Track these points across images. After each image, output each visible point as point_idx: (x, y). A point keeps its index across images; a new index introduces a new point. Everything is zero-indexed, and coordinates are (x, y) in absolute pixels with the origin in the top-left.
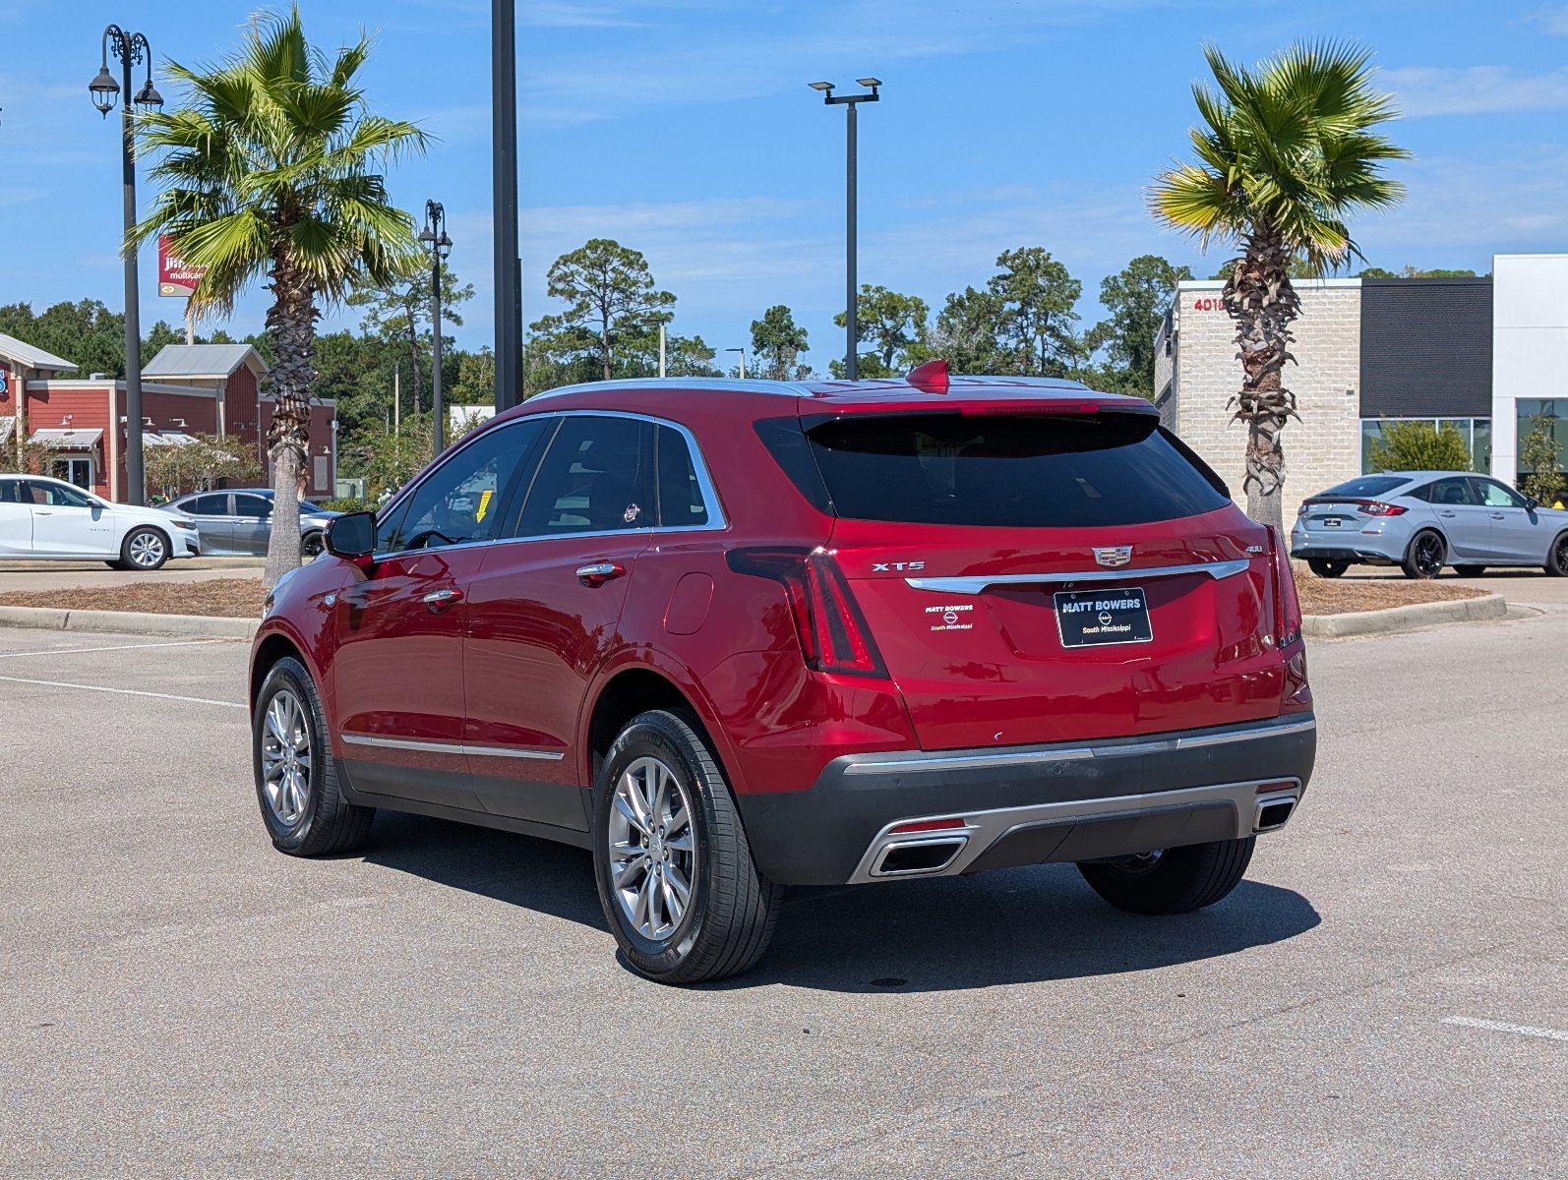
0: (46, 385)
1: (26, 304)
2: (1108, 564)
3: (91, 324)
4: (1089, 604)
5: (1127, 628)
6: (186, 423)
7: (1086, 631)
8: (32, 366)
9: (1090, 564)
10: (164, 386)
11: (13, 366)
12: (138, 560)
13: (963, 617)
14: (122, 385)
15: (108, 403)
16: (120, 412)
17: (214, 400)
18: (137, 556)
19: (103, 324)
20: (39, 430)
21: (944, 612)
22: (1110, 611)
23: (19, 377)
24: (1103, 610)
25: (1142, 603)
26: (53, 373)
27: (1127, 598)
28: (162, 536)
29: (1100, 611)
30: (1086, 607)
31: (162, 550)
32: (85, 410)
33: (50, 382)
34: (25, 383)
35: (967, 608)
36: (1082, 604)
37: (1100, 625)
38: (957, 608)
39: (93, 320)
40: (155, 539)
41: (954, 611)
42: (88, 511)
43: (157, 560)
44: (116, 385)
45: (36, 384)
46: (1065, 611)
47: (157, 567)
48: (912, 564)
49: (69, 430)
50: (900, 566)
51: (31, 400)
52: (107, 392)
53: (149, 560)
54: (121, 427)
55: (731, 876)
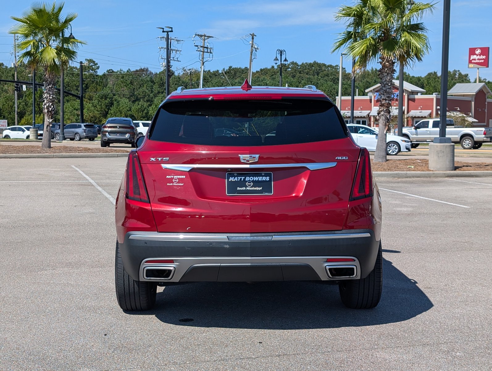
0: (415, 97)
1: (436, 72)
2: (246, 162)
3: (456, 77)
4: (243, 178)
5: (261, 188)
6: (460, 109)
7: (238, 189)
8: (410, 91)
9: (238, 162)
10: (456, 97)
11: (405, 91)
12: (390, 152)
13: (180, 180)
14: (438, 97)
15: (433, 102)
16: (437, 105)
17: (470, 101)
18: (389, 151)
19: (459, 77)
20: (412, 111)
21: (173, 178)
22: (253, 181)
23: (406, 94)
24: (249, 180)
25: (270, 179)
26: (417, 93)
27: (263, 176)
28: (398, 145)
29: (247, 181)
30: (241, 179)
31: (397, 149)
32: (426, 105)
33: (416, 96)
34: (408, 96)
35: (183, 177)
36: (239, 178)
37: (246, 187)
38: (179, 177)
39: (457, 76)
40: (395, 145)
41: (177, 178)
42: (375, 136)
43: (396, 152)
44: (436, 97)
45: (411, 97)
46: (230, 180)
47: (396, 155)
48: (164, 158)
49: (421, 111)
50: (160, 159)
51: (410, 101)
52: (433, 99)
53: (393, 152)
54: (437, 110)
55: (121, 273)
